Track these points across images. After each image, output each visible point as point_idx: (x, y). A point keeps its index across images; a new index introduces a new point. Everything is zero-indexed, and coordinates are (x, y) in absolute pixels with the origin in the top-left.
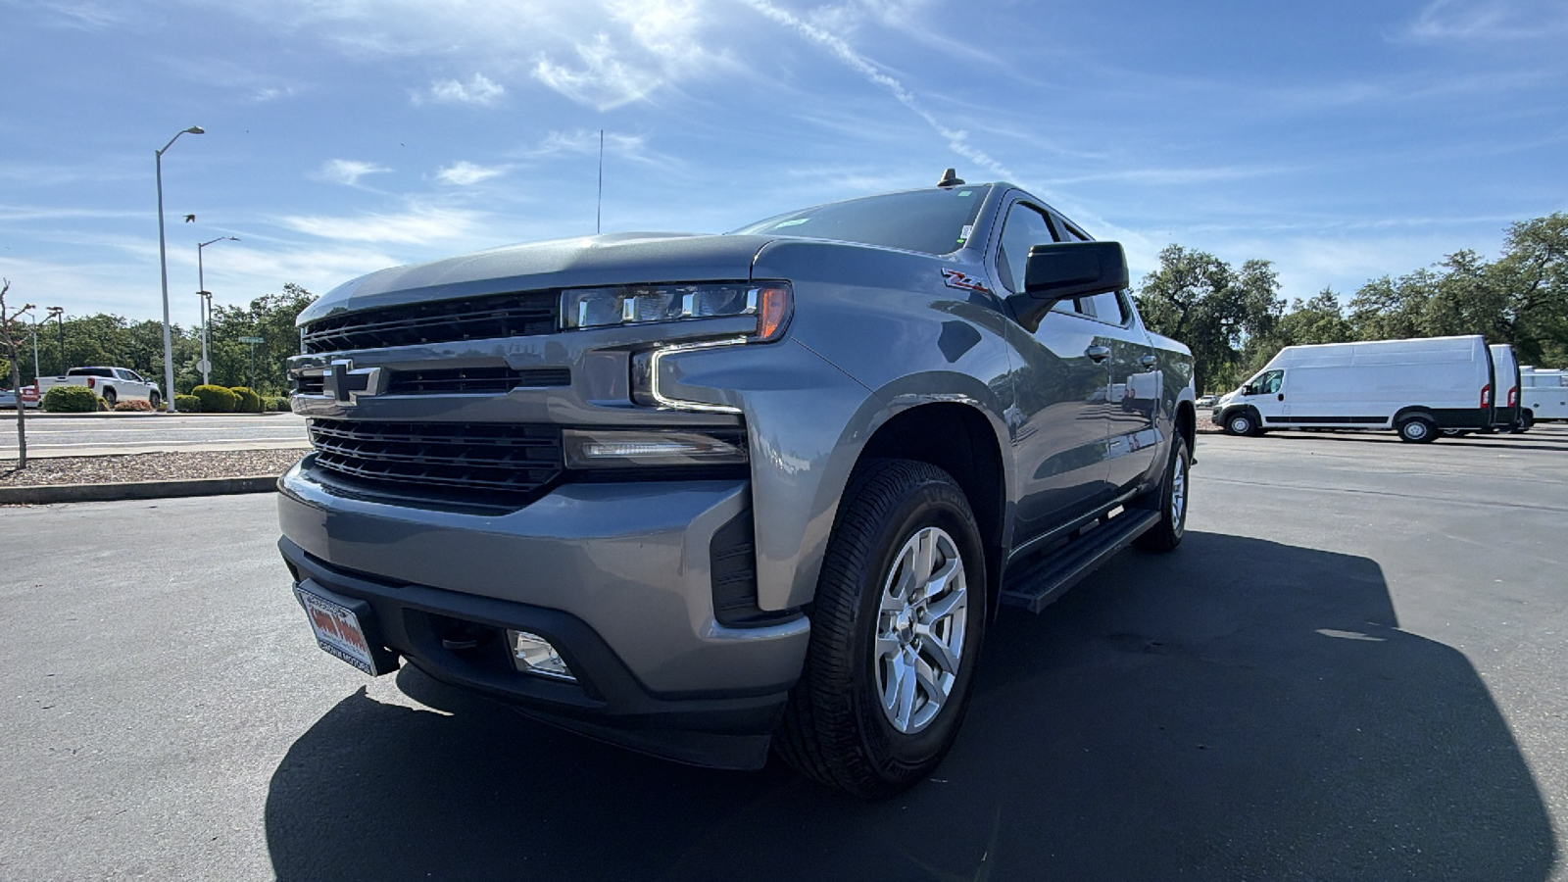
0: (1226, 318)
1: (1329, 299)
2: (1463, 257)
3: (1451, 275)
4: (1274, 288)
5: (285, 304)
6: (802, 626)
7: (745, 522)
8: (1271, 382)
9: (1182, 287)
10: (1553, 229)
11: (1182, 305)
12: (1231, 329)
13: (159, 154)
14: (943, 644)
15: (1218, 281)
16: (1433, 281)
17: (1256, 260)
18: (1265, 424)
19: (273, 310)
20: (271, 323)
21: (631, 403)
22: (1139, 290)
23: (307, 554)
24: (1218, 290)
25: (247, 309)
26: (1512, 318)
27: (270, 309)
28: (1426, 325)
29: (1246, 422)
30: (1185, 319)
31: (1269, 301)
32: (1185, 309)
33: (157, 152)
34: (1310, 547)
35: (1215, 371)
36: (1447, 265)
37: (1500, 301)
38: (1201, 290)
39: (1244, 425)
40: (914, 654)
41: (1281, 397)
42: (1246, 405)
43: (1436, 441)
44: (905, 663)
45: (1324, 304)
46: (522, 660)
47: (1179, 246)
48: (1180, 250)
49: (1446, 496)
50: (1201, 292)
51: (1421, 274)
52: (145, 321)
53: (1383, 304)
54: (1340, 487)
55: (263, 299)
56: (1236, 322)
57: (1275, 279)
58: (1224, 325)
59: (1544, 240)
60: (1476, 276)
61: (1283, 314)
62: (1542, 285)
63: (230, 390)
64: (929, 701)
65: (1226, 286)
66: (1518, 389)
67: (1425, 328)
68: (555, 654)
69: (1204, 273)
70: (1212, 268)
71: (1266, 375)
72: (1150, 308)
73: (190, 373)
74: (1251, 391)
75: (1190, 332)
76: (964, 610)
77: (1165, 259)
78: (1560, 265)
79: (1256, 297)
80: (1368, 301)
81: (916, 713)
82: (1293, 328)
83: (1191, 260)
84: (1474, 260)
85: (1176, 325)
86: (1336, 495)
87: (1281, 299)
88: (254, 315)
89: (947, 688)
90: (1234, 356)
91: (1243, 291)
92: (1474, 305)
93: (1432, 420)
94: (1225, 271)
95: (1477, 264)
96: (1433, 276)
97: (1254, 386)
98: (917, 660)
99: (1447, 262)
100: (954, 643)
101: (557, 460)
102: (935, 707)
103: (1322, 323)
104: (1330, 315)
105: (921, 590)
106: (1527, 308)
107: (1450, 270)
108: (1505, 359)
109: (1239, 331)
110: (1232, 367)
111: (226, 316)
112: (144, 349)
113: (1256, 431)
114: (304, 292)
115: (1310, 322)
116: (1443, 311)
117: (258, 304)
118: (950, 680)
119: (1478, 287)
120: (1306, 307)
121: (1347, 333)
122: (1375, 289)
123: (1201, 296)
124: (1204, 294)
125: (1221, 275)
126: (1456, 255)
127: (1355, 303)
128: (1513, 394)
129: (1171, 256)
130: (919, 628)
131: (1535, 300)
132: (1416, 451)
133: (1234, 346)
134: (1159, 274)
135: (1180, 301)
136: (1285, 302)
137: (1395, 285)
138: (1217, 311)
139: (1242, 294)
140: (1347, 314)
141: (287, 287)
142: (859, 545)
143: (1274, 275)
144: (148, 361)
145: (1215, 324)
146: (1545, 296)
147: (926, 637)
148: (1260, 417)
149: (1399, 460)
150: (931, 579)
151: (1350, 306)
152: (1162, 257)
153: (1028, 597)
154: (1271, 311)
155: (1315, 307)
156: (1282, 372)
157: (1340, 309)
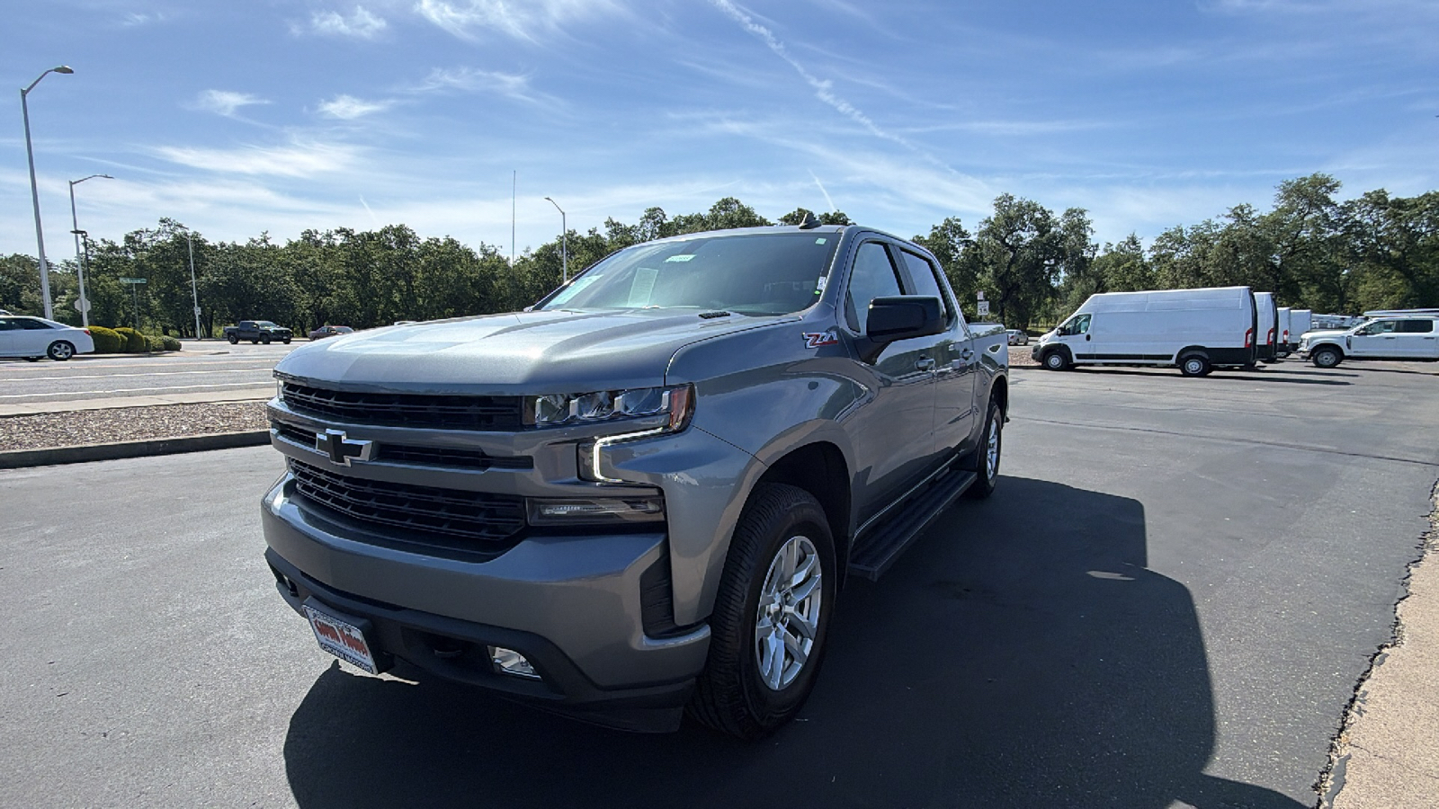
0: (1048, 259)
1: (1134, 243)
2: (1242, 210)
3: (1232, 226)
4: (1089, 233)
5: (161, 238)
6: (705, 632)
7: (665, 564)
8: (1080, 325)
9: (1012, 232)
10: (1314, 187)
11: (1012, 248)
12: (1053, 270)
13: (24, 93)
14: (803, 618)
15: (1043, 226)
16: (1218, 230)
17: (1074, 208)
18: (1075, 360)
19: (149, 245)
20: (150, 259)
21: (579, 480)
22: (975, 234)
23: (303, 574)
24: (1042, 235)
25: (121, 243)
26: (1278, 263)
27: (145, 244)
28: (1211, 268)
29: (1058, 359)
30: (1013, 261)
31: (1085, 245)
32: (1015, 252)
33: (23, 91)
34: (1092, 490)
35: (1038, 307)
36: (1230, 216)
37: (1269, 249)
38: (1027, 234)
39: (1058, 361)
40: (783, 629)
41: (1088, 338)
42: (1060, 344)
43: (1210, 374)
44: (776, 637)
45: (1129, 247)
46: (499, 664)
47: (1010, 195)
48: (1011, 198)
49: (1207, 433)
50: (1028, 236)
51: (1208, 224)
52: (12, 255)
53: (1177, 250)
54: (1126, 425)
55: (137, 233)
56: (1056, 263)
57: (1090, 226)
58: (1047, 265)
59: (1305, 196)
60: (1251, 226)
61: (1096, 256)
62: (1303, 234)
63: (114, 331)
64: (795, 662)
65: (1049, 231)
66: (1275, 330)
67: (1209, 271)
68: (523, 659)
69: (1031, 219)
70: (1038, 215)
71: (1078, 318)
72: (984, 251)
73: (64, 308)
74: (1064, 332)
75: (1018, 271)
76: (820, 591)
77: (998, 206)
78: (1317, 218)
79: (1074, 242)
80: (1165, 246)
81: (785, 671)
82: (1104, 268)
83: (1020, 206)
84: (1250, 213)
85: (1007, 265)
86: (1122, 433)
87: (1093, 243)
88: (129, 249)
89: (807, 651)
90: (1054, 292)
91: (1063, 235)
92: (1249, 252)
93: (1207, 357)
94: (1048, 218)
95: (1254, 215)
96: (1217, 226)
97: (1067, 327)
98: (785, 633)
99: (1229, 213)
100: (812, 617)
101: (522, 519)
102: (799, 666)
103: (1127, 265)
104: (1135, 257)
105: (789, 581)
106: (1292, 253)
107: (1231, 221)
108: (1266, 306)
109: (1059, 271)
110: (1052, 302)
111: (99, 250)
112: (12, 284)
113: (1067, 366)
114: (180, 226)
115: (1118, 263)
116: (1225, 256)
117: (132, 238)
118: (810, 643)
119: (1253, 236)
120: (1115, 250)
121: (1148, 274)
122: (1171, 237)
123: (1028, 240)
124: (1031, 238)
125: (1045, 221)
126: (1236, 208)
127: (1153, 248)
128: (1272, 334)
129: (1003, 203)
130: (788, 609)
131: (1297, 248)
132: (1193, 385)
133: (1054, 283)
134: (992, 220)
135: (1010, 244)
136: (1097, 246)
137: (1187, 233)
138: (1041, 253)
139: (1063, 238)
140: (1147, 257)
141: (163, 221)
142: (744, 565)
143: (1089, 223)
144: (18, 295)
145: (1038, 265)
146: (1304, 244)
147: (792, 614)
148: (1071, 353)
149: (1176, 395)
150: (796, 573)
151: (1150, 251)
152: (995, 205)
153: (868, 569)
154: (1087, 254)
155: (1122, 250)
156: (1090, 316)
157: (1143, 251)
